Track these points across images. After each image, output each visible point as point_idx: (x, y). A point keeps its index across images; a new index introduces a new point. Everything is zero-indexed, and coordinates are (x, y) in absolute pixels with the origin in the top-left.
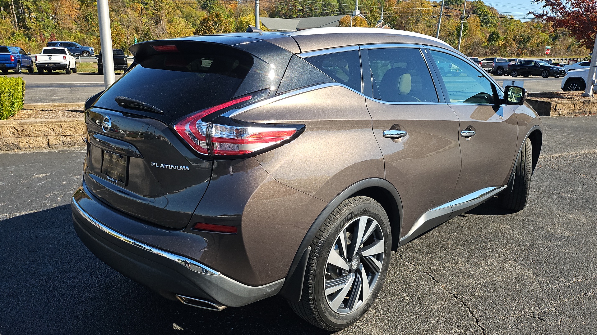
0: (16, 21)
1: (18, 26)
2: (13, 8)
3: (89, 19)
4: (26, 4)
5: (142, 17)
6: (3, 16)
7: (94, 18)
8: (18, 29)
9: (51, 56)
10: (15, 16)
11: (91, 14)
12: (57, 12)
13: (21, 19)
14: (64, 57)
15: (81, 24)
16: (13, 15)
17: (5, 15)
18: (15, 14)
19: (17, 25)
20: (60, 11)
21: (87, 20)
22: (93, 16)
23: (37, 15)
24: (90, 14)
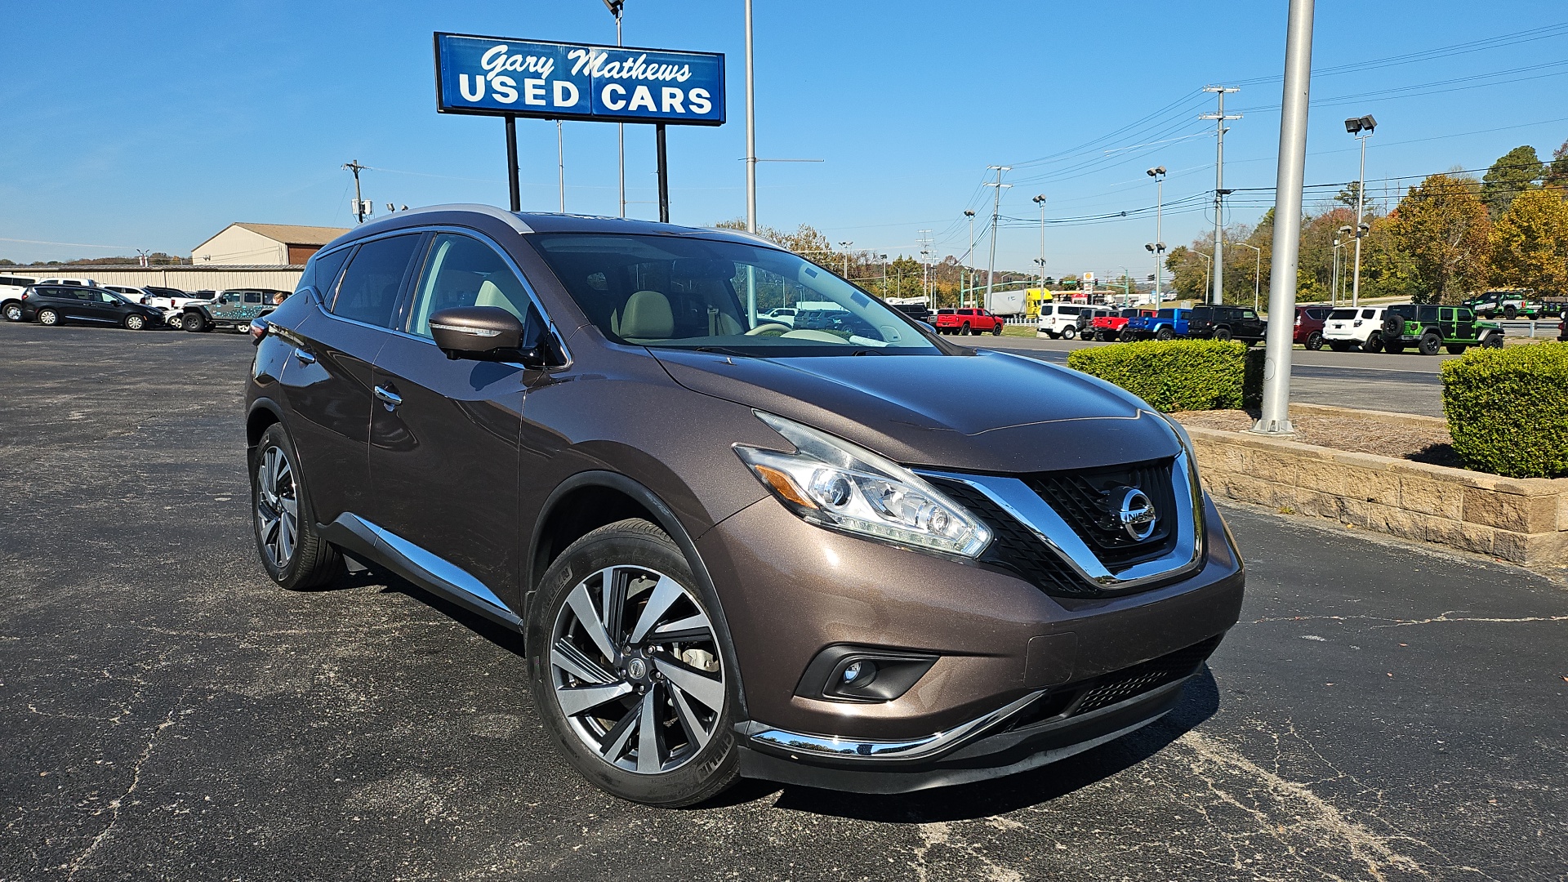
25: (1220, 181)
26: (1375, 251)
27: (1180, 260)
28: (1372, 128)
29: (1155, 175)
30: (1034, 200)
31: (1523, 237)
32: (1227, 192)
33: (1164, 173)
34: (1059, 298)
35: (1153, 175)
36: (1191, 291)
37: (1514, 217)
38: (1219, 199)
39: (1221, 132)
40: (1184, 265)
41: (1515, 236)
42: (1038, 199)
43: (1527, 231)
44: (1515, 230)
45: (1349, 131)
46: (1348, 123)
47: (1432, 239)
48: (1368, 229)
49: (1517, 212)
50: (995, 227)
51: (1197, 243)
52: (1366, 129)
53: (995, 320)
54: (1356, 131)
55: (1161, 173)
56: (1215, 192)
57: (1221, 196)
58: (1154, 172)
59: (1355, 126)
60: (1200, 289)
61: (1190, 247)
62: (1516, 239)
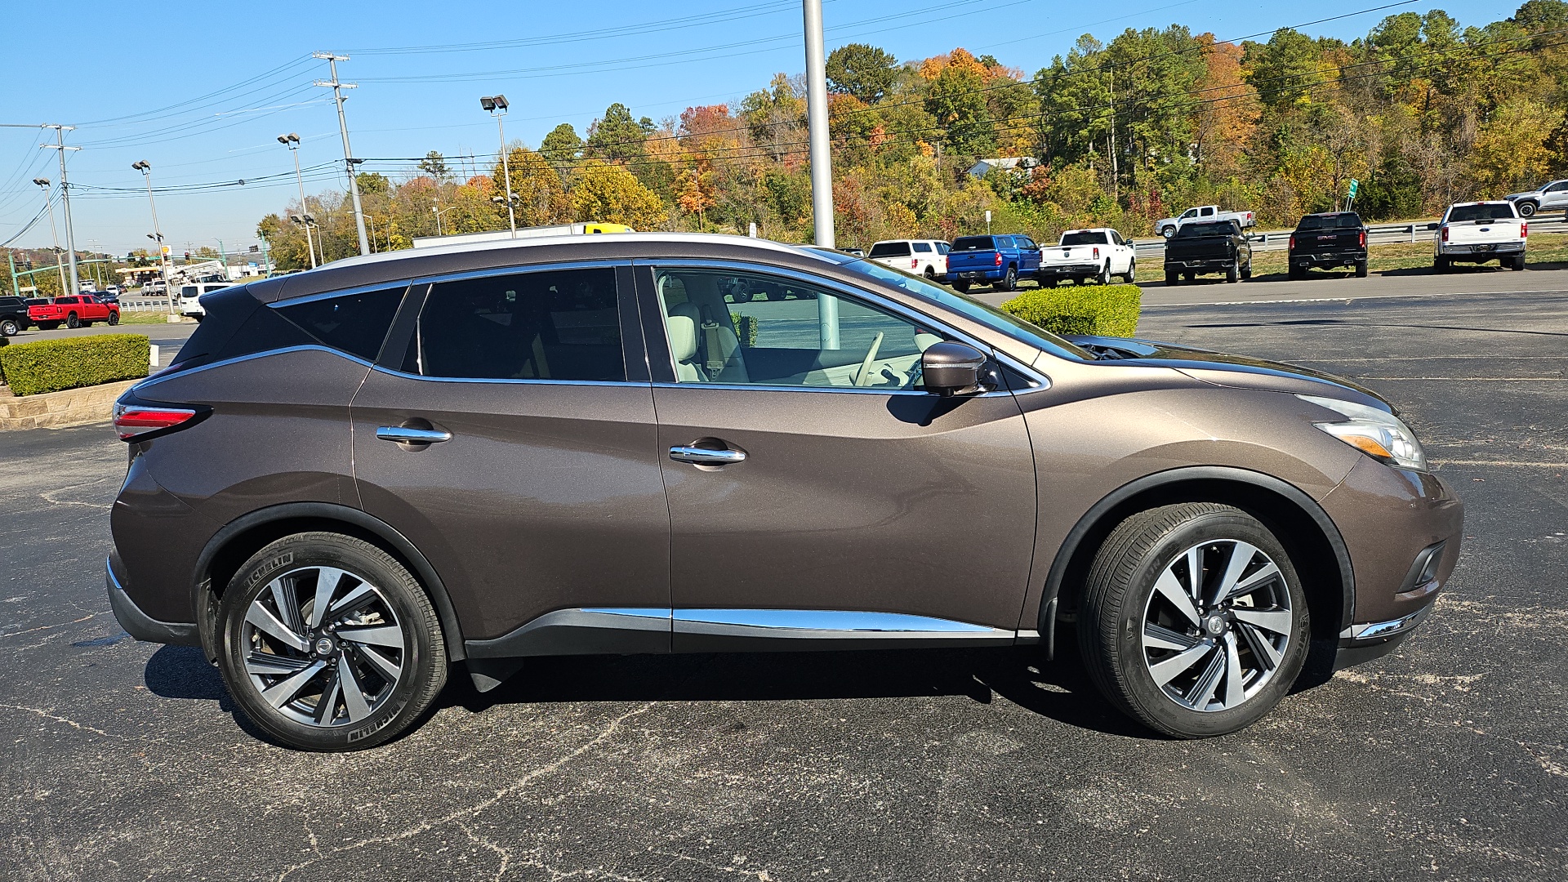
0: (1116, 169)
1: (1118, 181)
2: (1113, 141)
3: (1281, 141)
4: (1139, 129)
5: (1429, 116)
6: (1092, 163)
7: (1292, 138)
8: (1116, 186)
9: (1069, 249)
10: (1115, 159)
11: (1286, 130)
12: (1204, 138)
13: (1125, 166)
14: (1094, 249)
15: (1258, 157)
16: (1112, 158)
17: (1095, 159)
18: (1114, 155)
19: (1116, 179)
20: (1210, 135)
21: (1273, 144)
22: (1292, 132)
23: (1159, 149)
24: (1283, 129)
25: (348, 150)
26: (466, 217)
27: (272, 228)
28: (505, 107)
29: (287, 142)
30: (134, 166)
31: (600, 203)
32: (358, 161)
33: (298, 140)
34: (133, 276)
35: (285, 142)
36: (292, 261)
37: (589, 186)
38: (350, 168)
39: (339, 101)
40: (279, 234)
41: (593, 202)
42: (139, 166)
43: (601, 198)
44: (592, 197)
45: (485, 109)
46: (483, 101)
47: (526, 205)
48: (518, 199)
49: (591, 182)
50: (66, 198)
51: (289, 211)
52: (500, 107)
53: (108, 307)
54: (492, 108)
55: (295, 140)
56: (345, 161)
57: (352, 166)
58: (287, 139)
59: (490, 105)
60: (302, 259)
61: (282, 215)
62: (594, 205)
